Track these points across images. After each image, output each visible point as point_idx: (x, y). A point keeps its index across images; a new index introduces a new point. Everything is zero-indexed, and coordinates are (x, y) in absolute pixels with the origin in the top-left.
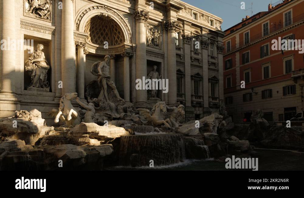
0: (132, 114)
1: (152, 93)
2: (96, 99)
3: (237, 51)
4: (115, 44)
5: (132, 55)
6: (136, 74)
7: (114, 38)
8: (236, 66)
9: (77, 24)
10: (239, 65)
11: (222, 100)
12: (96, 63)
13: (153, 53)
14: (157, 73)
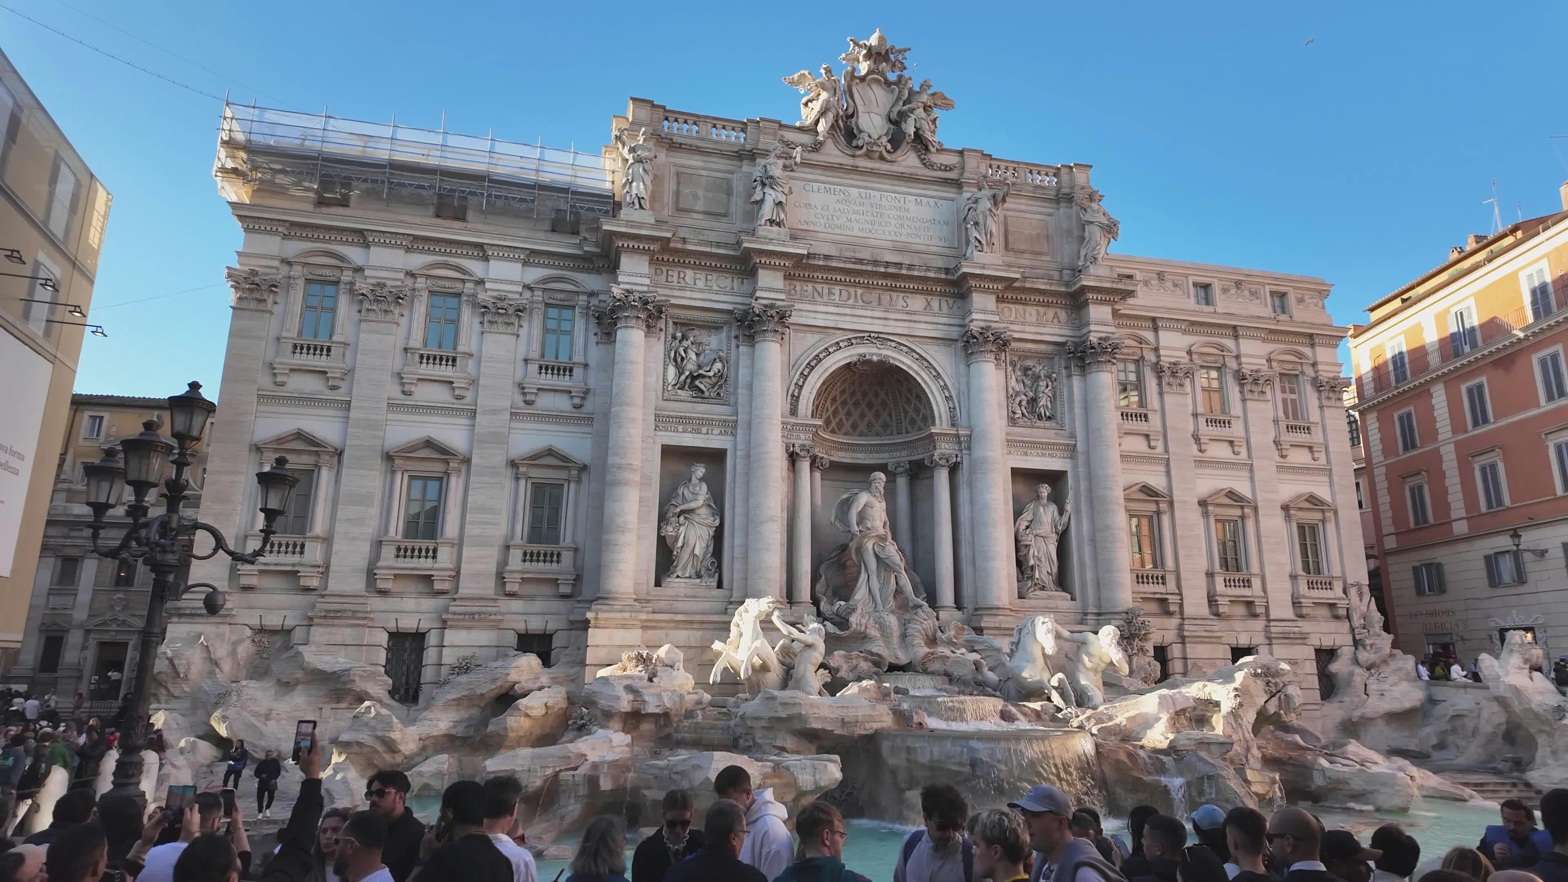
0: (953, 652)
1: (1037, 576)
2: (843, 603)
3: (1433, 381)
4: (910, 429)
5: (959, 459)
6: (972, 519)
7: (906, 413)
8: (1440, 438)
9: (793, 396)
10: (1450, 435)
11: (1358, 585)
12: (845, 496)
13: (1033, 444)
14: (1053, 508)
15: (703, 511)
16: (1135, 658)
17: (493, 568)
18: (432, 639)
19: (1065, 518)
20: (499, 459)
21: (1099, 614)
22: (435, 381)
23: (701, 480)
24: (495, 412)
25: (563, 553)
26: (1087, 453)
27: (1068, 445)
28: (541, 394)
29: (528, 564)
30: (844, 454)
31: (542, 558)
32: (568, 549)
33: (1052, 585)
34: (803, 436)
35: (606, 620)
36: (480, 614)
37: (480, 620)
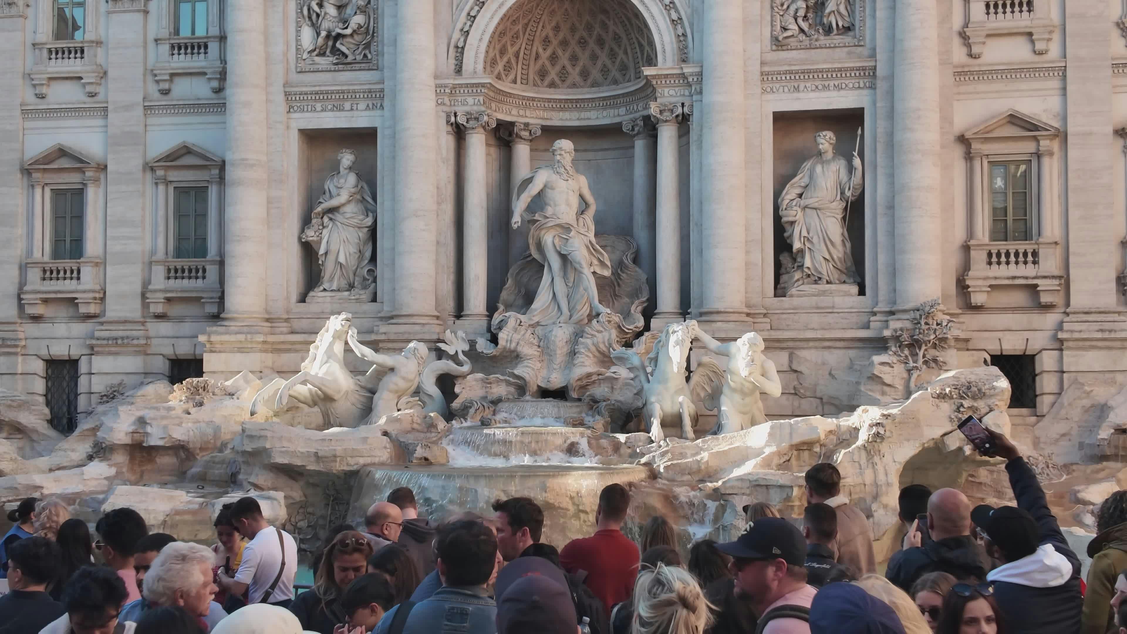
1: (807, 264)
9: (456, 47)
13: (808, 74)
14: (841, 164)
15: (350, 209)
16: (915, 374)
17: (138, 288)
18: (83, 367)
19: (857, 179)
20: (136, 163)
21: (892, 313)
22: (67, 78)
23: (350, 168)
24: (128, 107)
25: (208, 267)
26: (891, 77)
27: (864, 69)
28: (177, 80)
29: (172, 281)
30: (567, 115)
31: (186, 274)
32: (213, 262)
33: (835, 275)
34: (470, 100)
35: (222, 343)
36: (123, 338)
37: (123, 345)
